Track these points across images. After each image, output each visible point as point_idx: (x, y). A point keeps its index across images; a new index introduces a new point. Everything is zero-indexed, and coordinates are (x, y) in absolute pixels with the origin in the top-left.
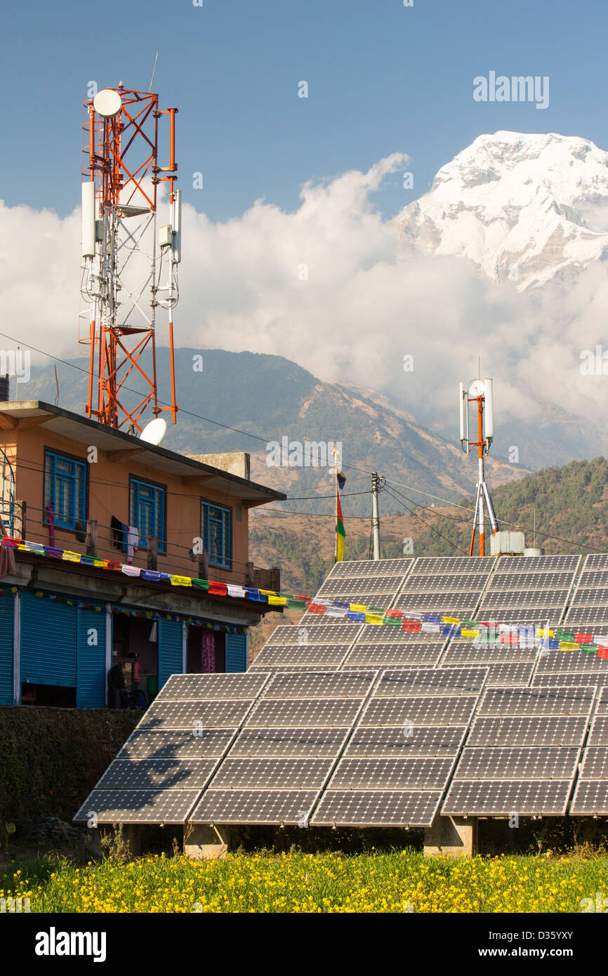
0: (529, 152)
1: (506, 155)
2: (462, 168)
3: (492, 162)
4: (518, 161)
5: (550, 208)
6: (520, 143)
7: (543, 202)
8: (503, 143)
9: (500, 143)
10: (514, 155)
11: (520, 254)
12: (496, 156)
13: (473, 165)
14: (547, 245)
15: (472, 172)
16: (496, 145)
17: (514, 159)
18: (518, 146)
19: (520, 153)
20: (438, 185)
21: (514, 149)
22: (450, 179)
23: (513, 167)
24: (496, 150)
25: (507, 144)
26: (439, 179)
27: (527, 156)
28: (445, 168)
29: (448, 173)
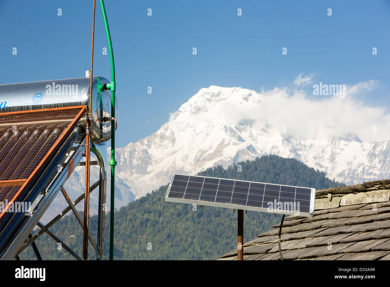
0: (223, 97)
1: (213, 98)
2: (191, 106)
3: (205, 102)
4: (218, 102)
5: (223, 129)
6: (220, 92)
7: (222, 125)
8: (212, 92)
9: (210, 92)
10: (217, 98)
11: (206, 151)
12: (208, 99)
13: (196, 104)
14: (217, 148)
15: (195, 108)
16: (208, 94)
17: (216, 101)
18: (218, 94)
19: (219, 98)
20: (180, 114)
21: (217, 96)
22: (185, 111)
23: (215, 105)
24: (208, 96)
25: (213, 93)
26: (181, 111)
27: (222, 99)
28: (184, 105)
29: (184, 108)
